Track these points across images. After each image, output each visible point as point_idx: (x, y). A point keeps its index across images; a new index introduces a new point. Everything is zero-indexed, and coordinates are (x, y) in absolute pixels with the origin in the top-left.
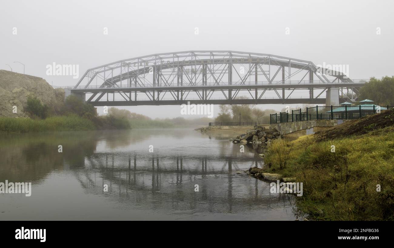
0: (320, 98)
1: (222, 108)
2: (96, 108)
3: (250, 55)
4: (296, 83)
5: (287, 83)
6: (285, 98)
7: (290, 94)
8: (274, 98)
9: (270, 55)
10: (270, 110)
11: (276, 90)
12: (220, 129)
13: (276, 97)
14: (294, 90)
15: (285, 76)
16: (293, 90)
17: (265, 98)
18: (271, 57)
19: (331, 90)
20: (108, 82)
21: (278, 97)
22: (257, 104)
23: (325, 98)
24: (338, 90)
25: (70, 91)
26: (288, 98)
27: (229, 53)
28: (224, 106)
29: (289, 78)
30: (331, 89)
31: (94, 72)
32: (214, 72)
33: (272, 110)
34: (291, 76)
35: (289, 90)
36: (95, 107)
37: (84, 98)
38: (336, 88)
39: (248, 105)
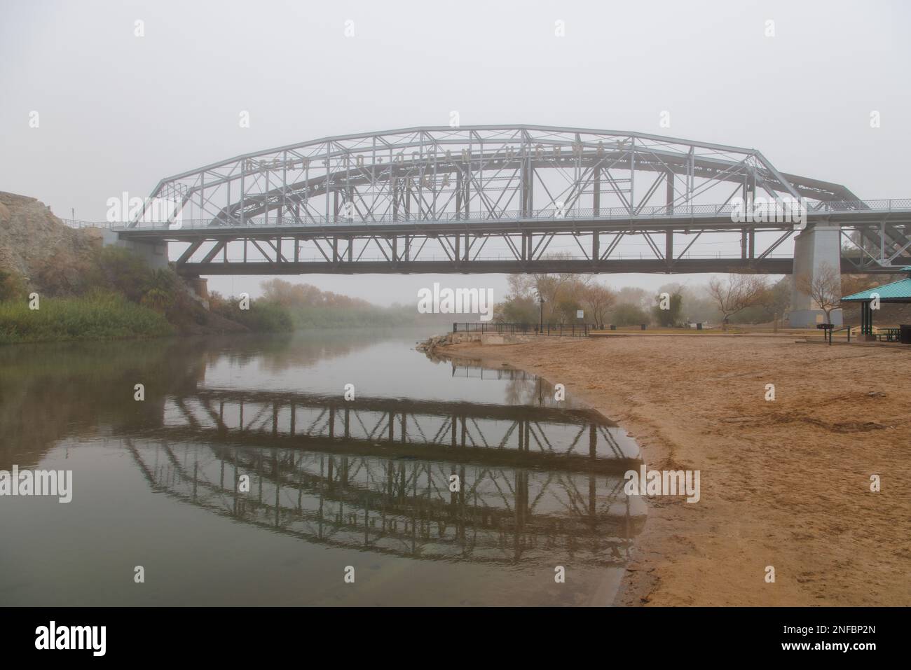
0: (773, 257)
1: (515, 282)
2: (206, 280)
3: (578, 138)
4: (709, 212)
5: (680, 212)
6: (675, 257)
7: (687, 248)
8: (643, 258)
9: (634, 135)
10: (633, 289)
11: (648, 233)
12: (477, 343)
13: (649, 255)
14: (700, 233)
15: (676, 195)
16: (697, 234)
17: (617, 258)
18: (637, 143)
19: (816, 233)
20: (228, 213)
21: (654, 254)
22: (597, 273)
23: (792, 257)
24: (838, 232)
25: (116, 234)
26: (681, 258)
27: (520, 134)
28: (518, 278)
29: (687, 201)
30: (815, 228)
31: (184, 189)
32: (484, 183)
33: (637, 289)
34: (694, 193)
35: (685, 233)
36: (201, 276)
37: (164, 253)
38: (830, 225)
39: (575, 275)
